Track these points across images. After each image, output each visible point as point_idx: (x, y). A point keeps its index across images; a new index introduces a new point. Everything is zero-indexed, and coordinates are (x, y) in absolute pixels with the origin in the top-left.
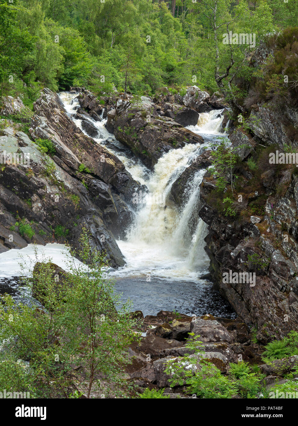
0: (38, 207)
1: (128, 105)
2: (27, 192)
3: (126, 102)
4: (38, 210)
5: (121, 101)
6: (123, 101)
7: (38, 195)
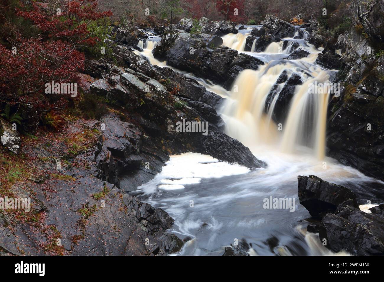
0: (172, 128)
1: (175, 38)
2: (161, 117)
3: (174, 35)
4: (172, 130)
5: (169, 34)
6: (171, 35)
7: (171, 118)
